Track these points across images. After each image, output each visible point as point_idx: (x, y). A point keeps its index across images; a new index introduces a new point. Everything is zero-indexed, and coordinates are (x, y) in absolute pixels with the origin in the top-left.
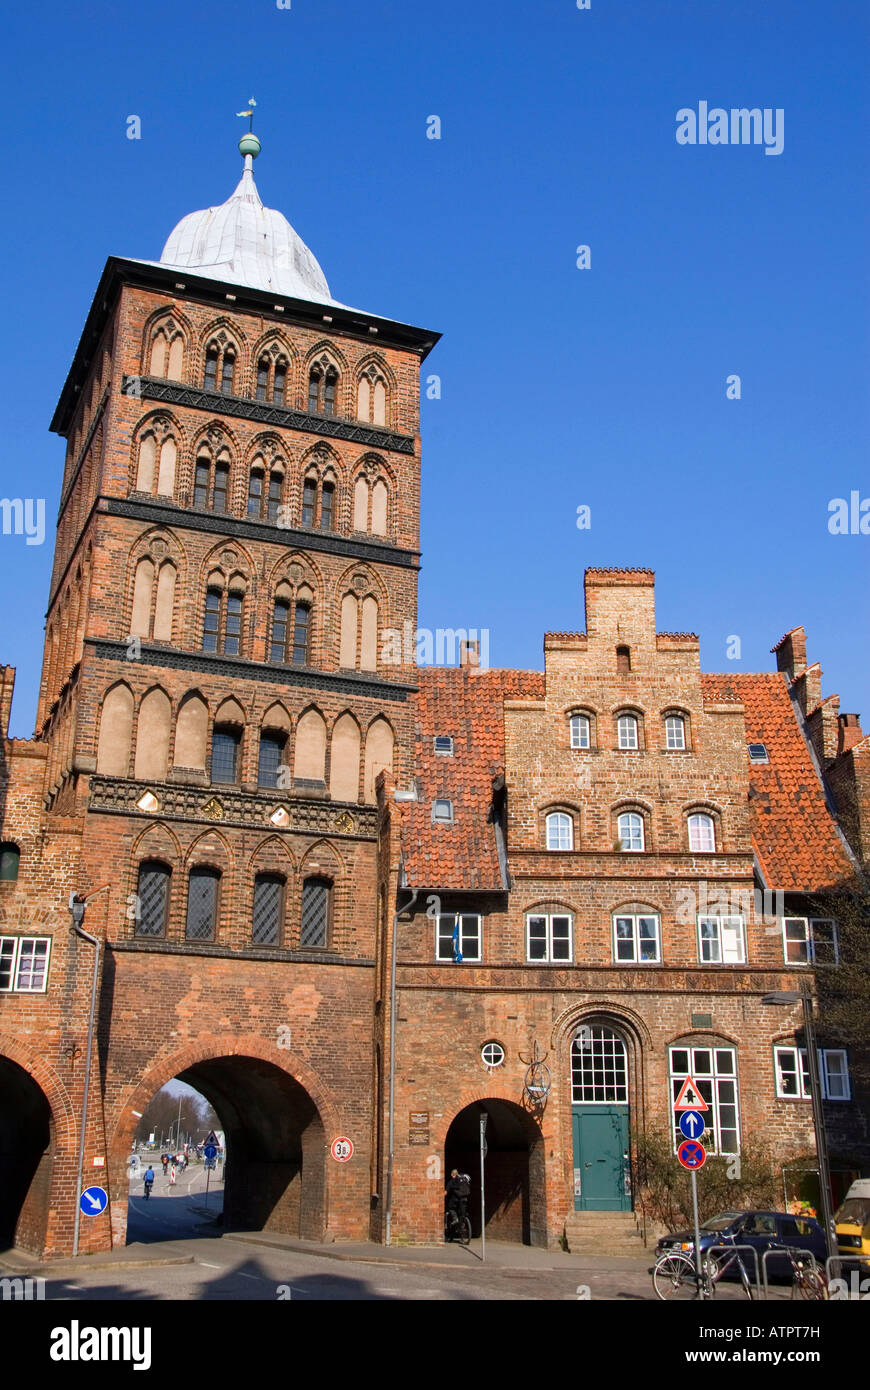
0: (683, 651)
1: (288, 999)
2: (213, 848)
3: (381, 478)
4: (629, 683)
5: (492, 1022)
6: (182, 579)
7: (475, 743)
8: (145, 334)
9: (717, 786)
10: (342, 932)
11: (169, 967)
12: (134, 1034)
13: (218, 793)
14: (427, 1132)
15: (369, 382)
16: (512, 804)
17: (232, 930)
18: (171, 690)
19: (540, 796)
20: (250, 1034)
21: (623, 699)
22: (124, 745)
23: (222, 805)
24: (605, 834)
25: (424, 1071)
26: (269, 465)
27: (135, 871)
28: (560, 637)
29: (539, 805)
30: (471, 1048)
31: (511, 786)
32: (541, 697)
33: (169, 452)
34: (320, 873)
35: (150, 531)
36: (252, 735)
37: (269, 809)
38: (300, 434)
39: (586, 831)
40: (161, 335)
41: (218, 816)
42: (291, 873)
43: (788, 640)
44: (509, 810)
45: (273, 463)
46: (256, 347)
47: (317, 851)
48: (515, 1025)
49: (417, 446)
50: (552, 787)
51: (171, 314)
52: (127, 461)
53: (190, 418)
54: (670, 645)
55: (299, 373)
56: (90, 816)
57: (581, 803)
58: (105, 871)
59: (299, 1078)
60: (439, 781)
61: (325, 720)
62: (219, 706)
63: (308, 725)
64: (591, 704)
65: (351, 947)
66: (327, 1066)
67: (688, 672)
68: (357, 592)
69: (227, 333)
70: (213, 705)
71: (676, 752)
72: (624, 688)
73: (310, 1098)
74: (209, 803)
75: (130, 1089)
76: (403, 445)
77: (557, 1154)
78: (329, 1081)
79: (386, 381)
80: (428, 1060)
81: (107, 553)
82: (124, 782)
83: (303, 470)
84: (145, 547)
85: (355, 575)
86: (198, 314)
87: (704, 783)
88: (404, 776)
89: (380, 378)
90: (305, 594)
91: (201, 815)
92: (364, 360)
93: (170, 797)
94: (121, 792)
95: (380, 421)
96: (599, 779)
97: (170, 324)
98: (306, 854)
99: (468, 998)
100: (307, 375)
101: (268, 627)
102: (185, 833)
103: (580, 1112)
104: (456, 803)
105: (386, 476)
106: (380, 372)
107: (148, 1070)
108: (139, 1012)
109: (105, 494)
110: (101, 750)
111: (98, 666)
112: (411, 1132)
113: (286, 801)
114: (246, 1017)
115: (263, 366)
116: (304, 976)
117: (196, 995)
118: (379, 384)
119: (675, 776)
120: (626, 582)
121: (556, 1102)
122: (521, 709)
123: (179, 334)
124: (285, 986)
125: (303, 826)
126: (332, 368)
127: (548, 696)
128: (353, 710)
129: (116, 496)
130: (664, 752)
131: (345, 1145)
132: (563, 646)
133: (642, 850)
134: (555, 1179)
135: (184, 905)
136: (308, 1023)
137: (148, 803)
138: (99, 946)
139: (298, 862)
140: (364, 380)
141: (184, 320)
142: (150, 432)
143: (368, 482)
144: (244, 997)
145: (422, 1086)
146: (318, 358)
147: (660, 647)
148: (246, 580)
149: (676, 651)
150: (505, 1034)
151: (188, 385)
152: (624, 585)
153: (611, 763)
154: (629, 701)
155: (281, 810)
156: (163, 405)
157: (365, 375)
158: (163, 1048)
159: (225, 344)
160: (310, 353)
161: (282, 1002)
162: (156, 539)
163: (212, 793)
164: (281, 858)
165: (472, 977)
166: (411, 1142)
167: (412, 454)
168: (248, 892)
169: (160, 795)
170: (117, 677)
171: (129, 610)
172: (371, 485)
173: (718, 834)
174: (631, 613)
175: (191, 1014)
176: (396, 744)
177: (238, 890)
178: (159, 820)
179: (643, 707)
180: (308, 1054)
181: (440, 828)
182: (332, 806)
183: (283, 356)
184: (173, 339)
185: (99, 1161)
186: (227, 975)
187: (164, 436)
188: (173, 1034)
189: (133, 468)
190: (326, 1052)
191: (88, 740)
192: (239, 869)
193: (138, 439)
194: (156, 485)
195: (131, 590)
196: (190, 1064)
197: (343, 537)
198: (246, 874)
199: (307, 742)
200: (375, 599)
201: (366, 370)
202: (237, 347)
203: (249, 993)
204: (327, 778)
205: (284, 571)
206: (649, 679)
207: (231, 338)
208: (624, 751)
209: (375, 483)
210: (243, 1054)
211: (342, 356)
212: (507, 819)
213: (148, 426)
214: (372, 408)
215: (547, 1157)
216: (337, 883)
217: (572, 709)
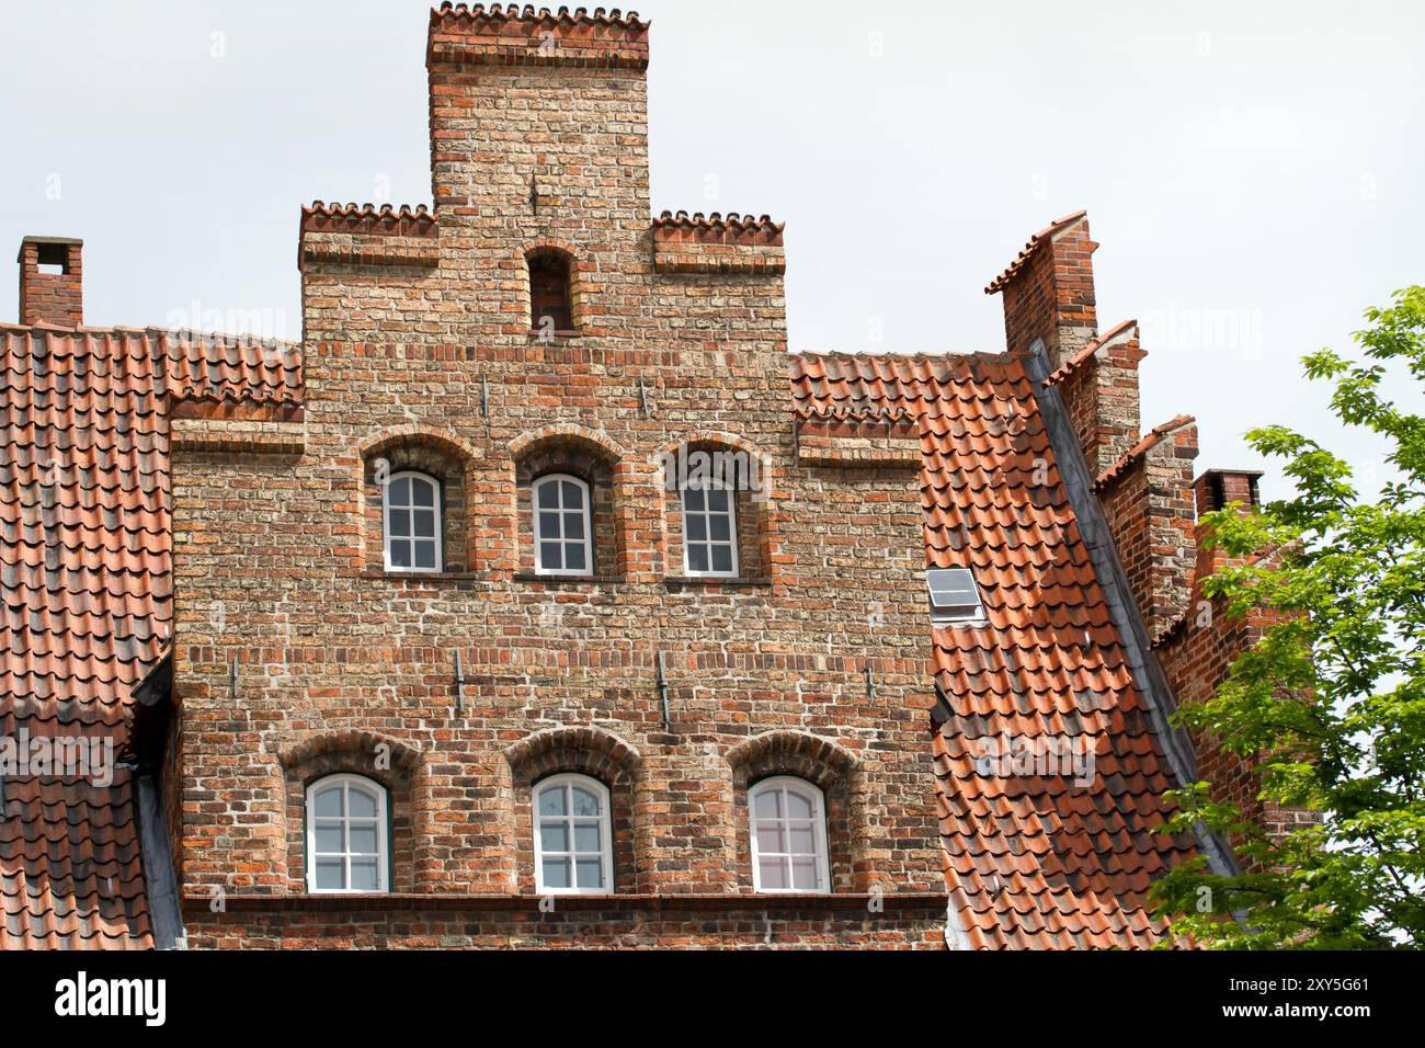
0: (736, 270)
4: (566, 369)
9: (838, 690)
16: (197, 752)
19: (287, 723)
21: (549, 419)
24: (494, 841)
28: (353, 221)
29: (285, 749)
31: (197, 690)
32: (292, 410)
39: (435, 829)
43: (1041, 250)
44: (188, 770)
50: (325, 693)
54: (695, 251)
57: (418, 746)
64: (449, 434)
67: (751, 335)
71: (714, 584)
72: (552, 386)
87: (799, 685)
96: (475, 669)
119: (711, 659)
120: (558, 53)
122: (225, 448)
127: (312, 406)
130: (674, 585)
132: (361, 250)
133: (607, 890)
147: (664, 257)
149: (714, 270)
152: (552, 63)
153: (512, 622)
154: (566, 426)
173: (843, 837)
174: (575, 149)
179: (614, 446)
206: (629, 358)
208: (553, 583)
212: (180, 797)
217: (388, 449)
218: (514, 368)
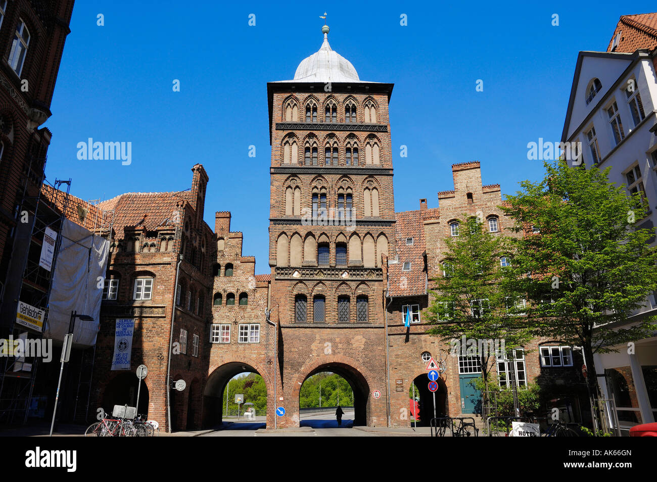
0: (494, 192)
1: (353, 341)
2: (321, 289)
3: (376, 143)
4: (473, 208)
5: (425, 345)
6: (302, 192)
7: (422, 238)
8: (282, 107)
10: (372, 315)
11: (308, 332)
12: (297, 356)
13: (321, 269)
14: (403, 387)
15: (369, 107)
16: (430, 262)
17: (330, 317)
18: (301, 233)
19: (439, 256)
20: (339, 354)
21: (470, 214)
22: (286, 254)
23: (323, 273)
25: (400, 365)
26: (332, 146)
27: (294, 299)
28: (444, 193)
29: (440, 260)
30: (418, 355)
31: (428, 254)
32: (438, 218)
33: (295, 147)
34: (362, 295)
35: (290, 177)
36: (332, 246)
37: (341, 273)
38: (342, 132)
40: (289, 106)
41: (322, 277)
42: (351, 295)
45: (333, 144)
46: (323, 103)
47: (360, 286)
48: (434, 345)
49: (389, 128)
51: (292, 98)
52: (279, 153)
53: (302, 134)
54: (488, 190)
55: (341, 109)
56: (276, 281)
58: (282, 300)
59: (358, 370)
60: (407, 255)
61: (360, 238)
62: (319, 237)
63: (354, 240)
64: (458, 218)
65: (376, 321)
66: (369, 365)
67: (496, 200)
68: (369, 187)
69: (313, 100)
70: (317, 237)
71: (493, 233)
72: (471, 210)
73: (363, 377)
74: (318, 272)
75: (297, 375)
76: (383, 129)
77: (452, 393)
78: (370, 370)
79: (375, 105)
80: (402, 360)
81: (275, 187)
82: (287, 268)
83: (345, 145)
84: (288, 183)
85: (368, 181)
86: (301, 96)
88: (393, 255)
89: (373, 105)
90: (349, 191)
91: (316, 277)
92: (365, 99)
93: (304, 272)
94: (286, 272)
95: (374, 121)
97: (292, 101)
98: (357, 288)
99: (415, 337)
100: (344, 110)
101: (335, 204)
102: (310, 284)
103: (463, 377)
104: (412, 263)
105: (377, 142)
106: (372, 103)
107: (302, 368)
108: (298, 349)
109: (273, 166)
110: (278, 257)
111: (274, 228)
112: (396, 387)
113: (347, 269)
114: (337, 348)
115: (327, 110)
116: (358, 332)
117: (318, 342)
118: (373, 108)
120: (468, 168)
121: (451, 374)
122: (430, 224)
123: (295, 104)
124: (351, 336)
125: (354, 278)
126: (354, 105)
127: (441, 217)
128: (370, 232)
129: (277, 166)
130: (488, 233)
131: (377, 393)
132: (445, 197)
134: (452, 402)
135: (312, 310)
136: (361, 349)
137: (296, 275)
138: (276, 326)
139: (353, 291)
140: (367, 107)
141: (297, 99)
142: (287, 142)
143: (371, 145)
144: (336, 341)
145: (400, 370)
146: (348, 102)
147: (484, 192)
148: (326, 189)
149: (491, 192)
150: (430, 349)
151: (299, 122)
152: (468, 169)
154: (473, 215)
155: (346, 273)
156: (291, 131)
157: (367, 105)
158: (308, 361)
159: (313, 105)
160: (344, 101)
161: (350, 342)
162: (292, 180)
163: (319, 269)
164: (347, 290)
165: (417, 328)
166: (397, 391)
167: (387, 132)
168: (335, 303)
169: (300, 272)
170: (282, 231)
171: (284, 206)
172: (372, 146)
174: (471, 180)
175: (317, 348)
176: (389, 243)
177: (332, 302)
178: (301, 281)
180: (361, 361)
181: (405, 273)
182: (364, 269)
183: (334, 104)
184: (293, 106)
185: (281, 399)
186: (329, 334)
187: (292, 142)
188: (311, 356)
189: (282, 155)
190: (368, 360)
191: (273, 254)
192: (331, 296)
193: (283, 145)
194: (291, 160)
195: (284, 199)
196: (318, 366)
197: (362, 168)
198: (334, 297)
199: (354, 246)
200: (377, 189)
201: (367, 103)
202: (317, 104)
203: (338, 340)
204: (362, 259)
205: (340, 184)
206: (481, 205)
207: (314, 102)
209: (373, 145)
210: (337, 361)
211: (356, 100)
213: (286, 139)
214: (370, 117)
215: (449, 394)
216: (369, 298)
217: (451, 221)
218: (465, 209)
